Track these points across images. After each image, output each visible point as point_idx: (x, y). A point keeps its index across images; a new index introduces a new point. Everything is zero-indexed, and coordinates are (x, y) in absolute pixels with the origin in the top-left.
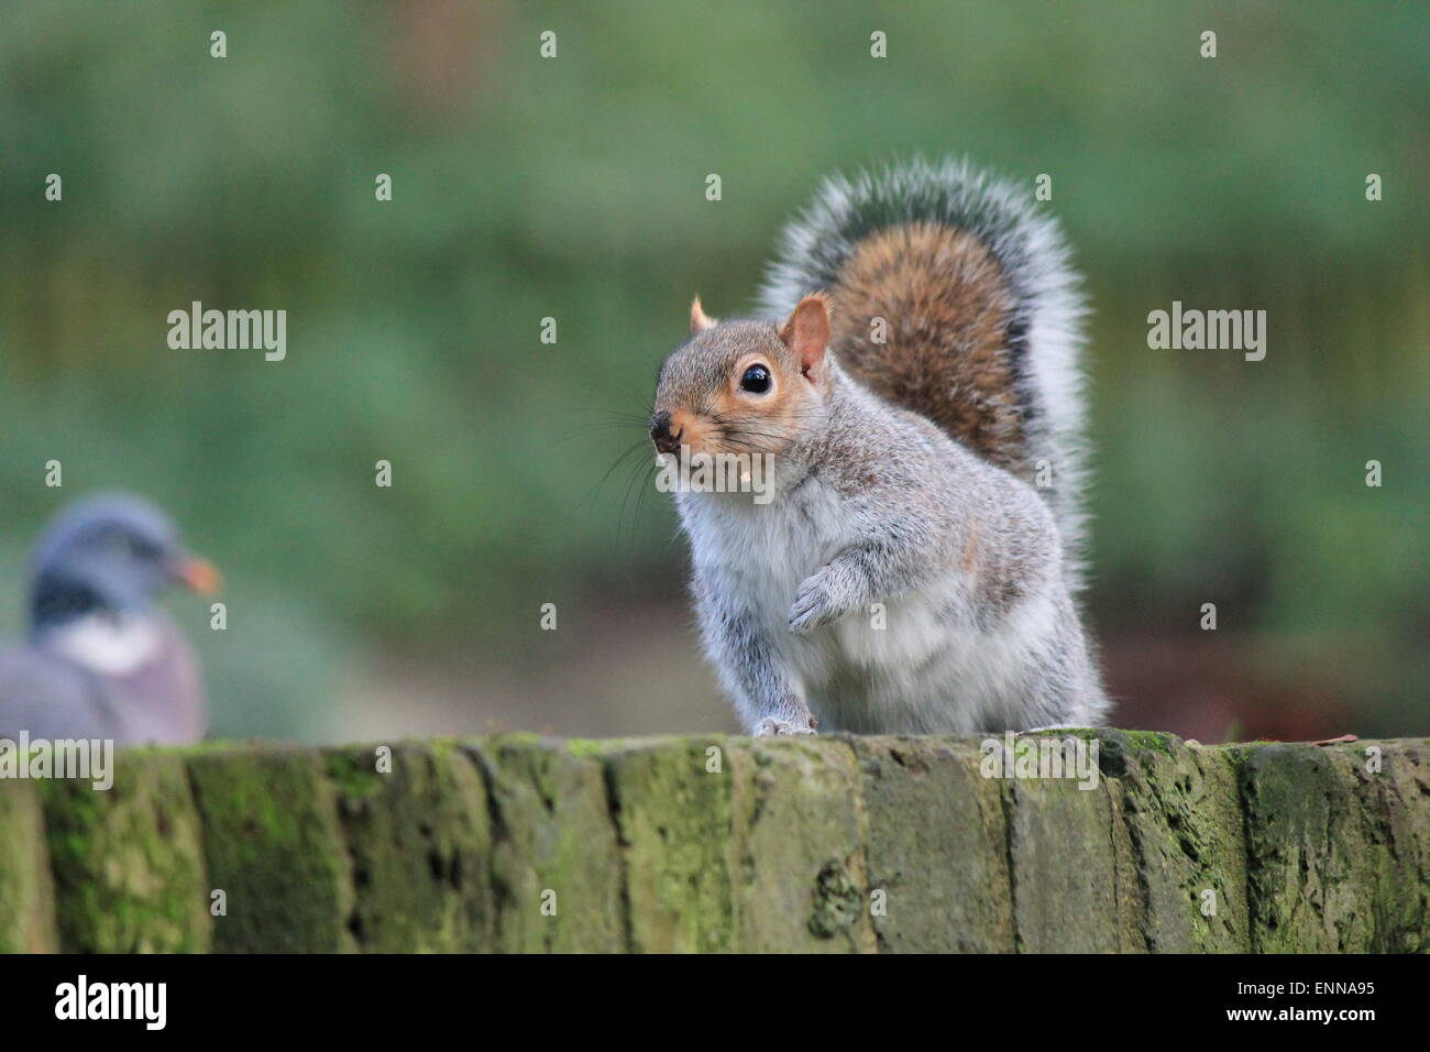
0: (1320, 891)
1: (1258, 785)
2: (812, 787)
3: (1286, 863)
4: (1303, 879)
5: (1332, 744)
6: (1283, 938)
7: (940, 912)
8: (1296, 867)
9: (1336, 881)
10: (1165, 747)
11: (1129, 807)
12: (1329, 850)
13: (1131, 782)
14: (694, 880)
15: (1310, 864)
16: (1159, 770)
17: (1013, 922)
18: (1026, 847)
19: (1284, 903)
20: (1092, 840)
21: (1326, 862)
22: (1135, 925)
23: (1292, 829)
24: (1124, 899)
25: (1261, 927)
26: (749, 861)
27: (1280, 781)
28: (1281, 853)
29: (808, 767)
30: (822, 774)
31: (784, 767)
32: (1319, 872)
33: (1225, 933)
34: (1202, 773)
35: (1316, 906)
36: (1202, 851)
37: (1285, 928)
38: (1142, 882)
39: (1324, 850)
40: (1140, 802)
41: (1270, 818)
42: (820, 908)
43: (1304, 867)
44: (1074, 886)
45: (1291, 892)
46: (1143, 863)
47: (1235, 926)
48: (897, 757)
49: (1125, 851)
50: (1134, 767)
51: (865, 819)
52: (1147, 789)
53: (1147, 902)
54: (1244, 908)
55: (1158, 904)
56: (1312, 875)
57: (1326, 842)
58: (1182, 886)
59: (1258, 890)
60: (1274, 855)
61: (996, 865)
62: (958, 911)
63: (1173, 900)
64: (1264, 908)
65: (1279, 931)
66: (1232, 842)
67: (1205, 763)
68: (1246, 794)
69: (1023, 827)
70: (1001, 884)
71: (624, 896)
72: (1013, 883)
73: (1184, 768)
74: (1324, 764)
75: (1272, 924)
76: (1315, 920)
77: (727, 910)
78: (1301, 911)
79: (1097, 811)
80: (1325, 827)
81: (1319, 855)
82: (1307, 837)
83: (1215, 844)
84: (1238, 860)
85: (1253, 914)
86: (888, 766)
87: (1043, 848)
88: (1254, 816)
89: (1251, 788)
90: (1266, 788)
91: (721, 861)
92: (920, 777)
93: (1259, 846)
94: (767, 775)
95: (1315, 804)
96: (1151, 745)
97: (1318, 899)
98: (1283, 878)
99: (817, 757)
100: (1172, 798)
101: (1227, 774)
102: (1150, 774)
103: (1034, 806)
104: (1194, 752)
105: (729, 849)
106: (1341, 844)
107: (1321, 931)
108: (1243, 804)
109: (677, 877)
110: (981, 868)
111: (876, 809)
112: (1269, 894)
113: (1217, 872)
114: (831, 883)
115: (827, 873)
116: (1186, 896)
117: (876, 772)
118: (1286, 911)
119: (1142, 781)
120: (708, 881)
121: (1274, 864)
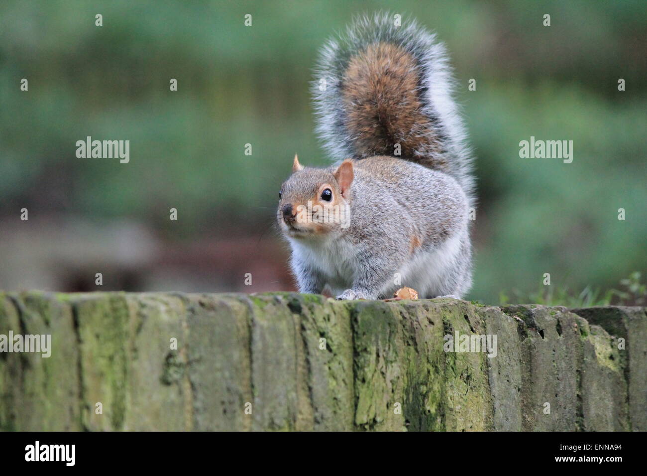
0: (384, 367)
1: (359, 319)
2: (164, 317)
3: (370, 354)
4: (377, 361)
5: (391, 301)
6: (368, 387)
7: (218, 375)
8: (374, 356)
9: (392, 362)
10: (319, 301)
11: (303, 328)
12: (389, 348)
13: (304, 317)
14: (111, 358)
15: (381, 354)
16: (317, 312)
17: (251, 379)
18: (258, 346)
19: (369, 372)
20: (287, 343)
21: (387, 354)
22: (304, 381)
23: (373, 339)
24: (300, 369)
25: (359, 382)
26: (135, 350)
27: (369, 317)
28: (368, 349)
29: (163, 308)
30: (169, 312)
31: (152, 308)
32: (385, 358)
33: (343, 384)
34: (335, 313)
35: (383, 373)
36: (334, 348)
37: (369, 383)
38: (308, 361)
39: (387, 349)
40: (308, 325)
41: (364, 334)
42: (166, 372)
43: (378, 356)
44: (278, 363)
45: (372, 366)
46: (308, 353)
47: (347, 381)
48: (202, 304)
49: (301, 347)
50: (305, 310)
51: (187, 332)
52: (311, 320)
53: (309, 370)
54: (351, 374)
55: (314, 371)
56: (381, 359)
57: (387, 345)
58: (325, 364)
59: (358, 366)
60: (365, 350)
61: (244, 353)
62: (227, 374)
63: (321, 370)
64: (360, 373)
65: (366, 384)
66: (347, 344)
67: (336, 309)
68: (354, 323)
69: (257, 336)
70: (246, 362)
71: (79, 365)
72: (251, 362)
73: (327, 311)
74: (388, 310)
75: (364, 381)
76: (382, 380)
77: (125, 371)
78: (376, 375)
79: (289, 330)
80: (387, 338)
81: (384, 351)
82: (380, 342)
83: (340, 345)
84: (349, 352)
85: (355, 376)
86: (198, 308)
87: (265, 346)
88: (357, 333)
89: (356, 320)
90: (363, 320)
91: (123, 349)
92: (212, 313)
93: (358, 346)
94: (145, 311)
95: (384, 328)
96: (313, 300)
97: (384, 370)
98: (369, 361)
99: (167, 304)
100: (322, 324)
101: (346, 314)
102: (312, 313)
103: (262, 327)
104: (331, 304)
105: (127, 344)
106: (394, 345)
107: (384, 385)
108: (352, 328)
109: (103, 357)
110: (238, 354)
111: (192, 327)
112: (362, 368)
113: (340, 357)
114: (172, 360)
115: (170, 355)
116: (326, 368)
117: (192, 310)
118: (369, 375)
119: (309, 316)
120: (117, 359)
121: (365, 354)
